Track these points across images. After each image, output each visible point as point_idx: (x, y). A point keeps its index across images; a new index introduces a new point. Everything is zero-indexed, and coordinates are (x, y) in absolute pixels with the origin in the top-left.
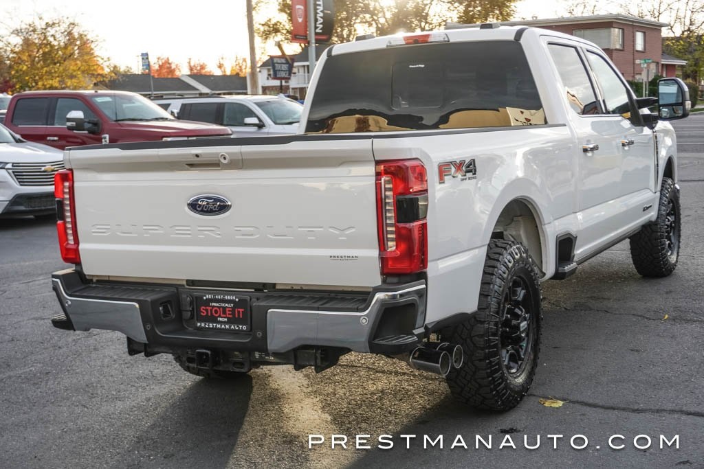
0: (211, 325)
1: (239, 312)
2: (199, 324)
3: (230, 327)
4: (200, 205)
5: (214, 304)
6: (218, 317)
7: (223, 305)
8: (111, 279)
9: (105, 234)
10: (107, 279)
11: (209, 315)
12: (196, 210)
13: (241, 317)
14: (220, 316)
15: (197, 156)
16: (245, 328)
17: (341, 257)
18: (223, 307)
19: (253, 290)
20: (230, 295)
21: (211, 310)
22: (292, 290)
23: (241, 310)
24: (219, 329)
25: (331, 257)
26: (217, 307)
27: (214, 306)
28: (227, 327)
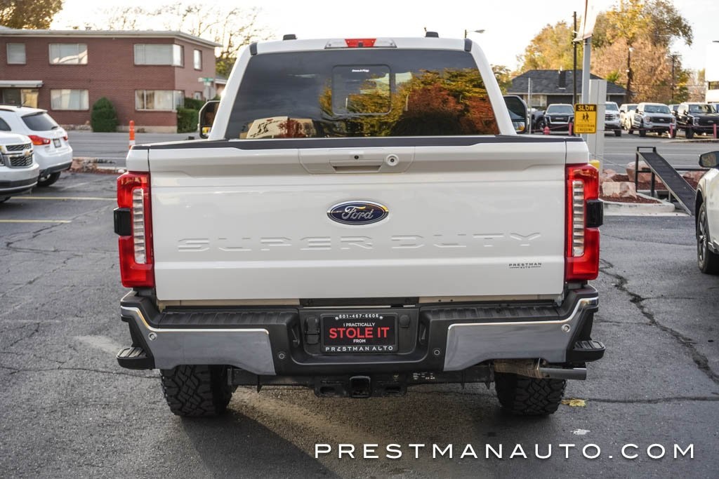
0: (344, 349)
1: (382, 332)
2: (327, 349)
3: (371, 348)
4: (347, 214)
5: (350, 325)
6: (354, 338)
7: (361, 325)
8: (183, 304)
9: (200, 250)
10: (178, 304)
11: (342, 337)
12: (341, 219)
13: (385, 336)
14: (356, 338)
15: (356, 157)
16: (391, 348)
17: (523, 265)
18: (360, 327)
19: (389, 306)
20: (372, 313)
21: (344, 332)
22: (440, 304)
23: (385, 329)
24: (355, 352)
25: (510, 265)
26: (353, 327)
27: (348, 327)
28: (367, 349)
